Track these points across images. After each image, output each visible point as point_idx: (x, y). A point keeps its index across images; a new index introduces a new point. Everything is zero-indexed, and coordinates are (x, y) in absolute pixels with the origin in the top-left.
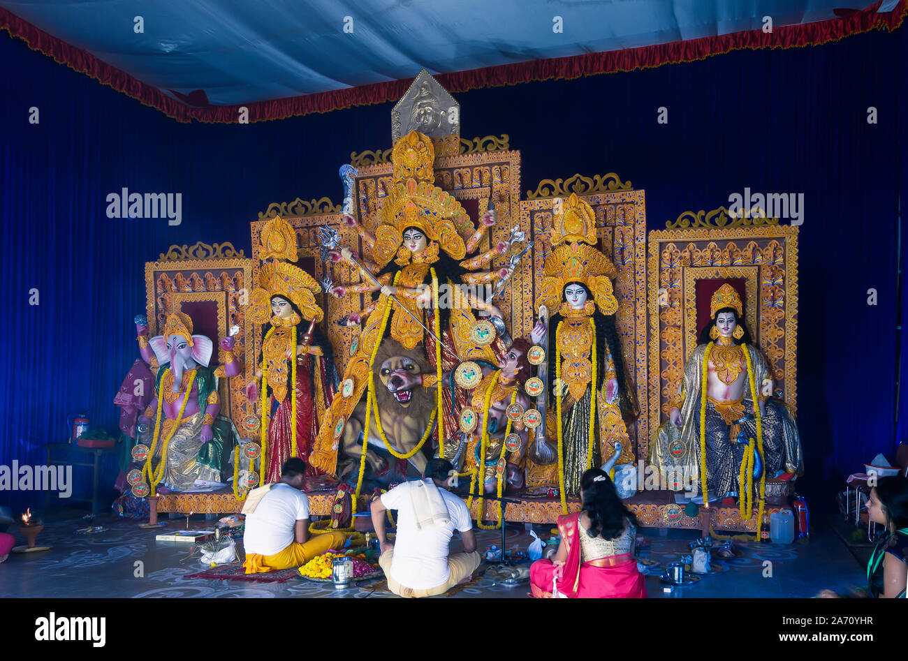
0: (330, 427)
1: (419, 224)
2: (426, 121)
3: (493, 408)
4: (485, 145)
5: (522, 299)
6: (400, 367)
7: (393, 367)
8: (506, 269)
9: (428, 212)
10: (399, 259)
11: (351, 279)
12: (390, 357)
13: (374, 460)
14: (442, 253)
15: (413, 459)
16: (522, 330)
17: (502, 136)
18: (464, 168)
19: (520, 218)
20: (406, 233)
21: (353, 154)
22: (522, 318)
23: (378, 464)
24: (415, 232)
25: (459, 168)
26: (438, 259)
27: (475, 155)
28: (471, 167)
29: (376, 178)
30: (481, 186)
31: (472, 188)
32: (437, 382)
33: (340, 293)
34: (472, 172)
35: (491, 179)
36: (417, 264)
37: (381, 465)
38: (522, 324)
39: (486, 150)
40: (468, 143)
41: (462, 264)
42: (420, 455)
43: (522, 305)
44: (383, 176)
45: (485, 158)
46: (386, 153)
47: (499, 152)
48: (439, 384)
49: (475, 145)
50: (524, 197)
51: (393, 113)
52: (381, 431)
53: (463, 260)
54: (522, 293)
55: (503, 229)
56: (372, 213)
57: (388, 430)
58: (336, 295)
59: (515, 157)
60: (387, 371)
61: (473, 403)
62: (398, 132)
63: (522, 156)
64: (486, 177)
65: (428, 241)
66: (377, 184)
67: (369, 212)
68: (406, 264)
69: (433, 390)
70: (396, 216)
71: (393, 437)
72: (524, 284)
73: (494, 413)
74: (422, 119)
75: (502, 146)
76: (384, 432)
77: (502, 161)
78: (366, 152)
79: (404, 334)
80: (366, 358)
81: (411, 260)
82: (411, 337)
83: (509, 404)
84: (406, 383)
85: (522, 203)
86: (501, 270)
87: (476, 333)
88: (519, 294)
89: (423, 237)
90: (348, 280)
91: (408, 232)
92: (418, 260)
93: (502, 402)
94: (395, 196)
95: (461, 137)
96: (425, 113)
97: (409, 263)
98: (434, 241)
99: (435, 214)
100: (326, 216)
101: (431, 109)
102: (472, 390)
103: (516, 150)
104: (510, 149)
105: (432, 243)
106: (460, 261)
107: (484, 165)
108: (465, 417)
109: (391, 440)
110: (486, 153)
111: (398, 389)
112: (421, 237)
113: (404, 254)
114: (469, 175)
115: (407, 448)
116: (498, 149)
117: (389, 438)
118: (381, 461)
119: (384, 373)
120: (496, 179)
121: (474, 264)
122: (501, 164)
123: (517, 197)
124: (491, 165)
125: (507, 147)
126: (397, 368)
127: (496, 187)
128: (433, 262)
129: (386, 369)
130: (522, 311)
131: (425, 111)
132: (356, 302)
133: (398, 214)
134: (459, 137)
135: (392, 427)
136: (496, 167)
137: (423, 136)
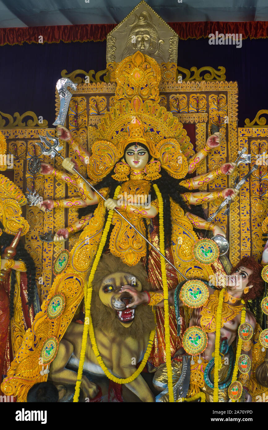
0: (31, 350)
1: (143, 140)
2: (143, 48)
3: (225, 328)
4: (202, 74)
5: (239, 220)
6: (126, 283)
7: (118, 284)
8: (233, 189)
9: (152, 130)
10: (117, 175)
11: (55, 194)
12: (111, 273)
13: (87, 387)
14: (163, 171)
15: (134, 384)
16: (240, 251)
17: (220, 67)
18: (180, 93)
19: (237, 144)
20: (130, 148)
21: (64, 71)
22: (239, 238)
23: (92, 390)
24: (139, 148)
25: (176, 93)
26: (160, 176)
27: (193, 82)
28: (188, 94)
29: (88, 96)
30: (198, 112)
31: (189, 112)
32: (163, 301)
33: (47, 206)
34: (189, 98)
35: (208, 107)
36: (137, 180)
37: (94, 392)
38: (239, 245)
39: (203, 79)
40: (186, 71)
41: (182, 184)
42: (141, 379)
43: (239, 226)
44: (95, 95)
45: (203, 86)
46: (100, 74)
47: (217, 82)
48: (166, 302)
49: (192, 74)
50: (241, 124)
51: (108, 37)
52: (97, 353)
53: (183, 179)
54: (239, 214)
55: (219, 153)
56: (81, 130)
57: (105, 353)
58: (44, 209)
59: (233, 88)
60: (110, 288)
61: (203, 323)
62: (112, 55)
63: (239, 87)
64: (203, 103)
65: (150, 157)
66: (88, 103)
67: (78, 129)
68: (124, 180)
69: (159, 309)
70: (117, 132)
71: (110, 360)
72: (242, 206)
73: (226, 333)
74: (139, 46)
75: (219, 76)
76: (101, 355)
77: (220, 90)
78: (79, 71)
79: (126, 249)
80: (77, 275)
81: (129, 176)
82: (134, 253)
83: (239, 324)
84: (136, 300)
85: (240, 129)
86: (227, 190)
87: (200, 251)
88: (236, 215)
89: (147, 154)
90: (52, 195)
91: (133, 148)
92: (138, 176)
93: (233, 322)
94: (118, 112)
95: (178, 66)
96: (143, 39)
97: (128, 179)
98: (155, 159)
99: (158, 132)
100: (31, 130)
101: (148, 36)
102: (200, 309)
103: (234, 81)
104: (228, 80)
105: (152, 160)
106: (180, 180)
107: (201, 93)
108: (190, 338)
109: (107, 363)
110: (204, 81)
111: (127, 307)
112: (145, 153)
113: (122, 169)
114: (185, 101)
115: (127, 372)
116: (215, 79)
117: (105, 362)
118: (95, 387)
119: (106, 290)
120: (213, 106)
121: (195, 183)
122: (218, 93)
123: (235, 124)
124: (208, 93)
125: (224, 77)
126: (122, 284)
127: (214, 114)
128: (155, 179)
129: (109, 286)
130: (240, 232)
131: (143, 38)
132: (60, 217)
133: (119, 130)
134: (176, 65)
135: (110, 349)
136: (213, 95)
137: (149, 58)
